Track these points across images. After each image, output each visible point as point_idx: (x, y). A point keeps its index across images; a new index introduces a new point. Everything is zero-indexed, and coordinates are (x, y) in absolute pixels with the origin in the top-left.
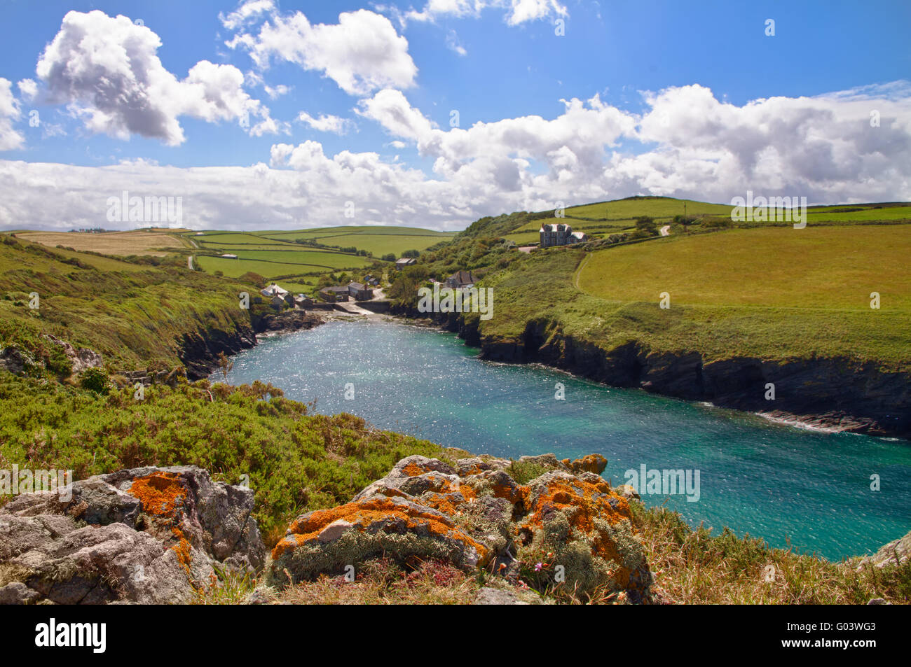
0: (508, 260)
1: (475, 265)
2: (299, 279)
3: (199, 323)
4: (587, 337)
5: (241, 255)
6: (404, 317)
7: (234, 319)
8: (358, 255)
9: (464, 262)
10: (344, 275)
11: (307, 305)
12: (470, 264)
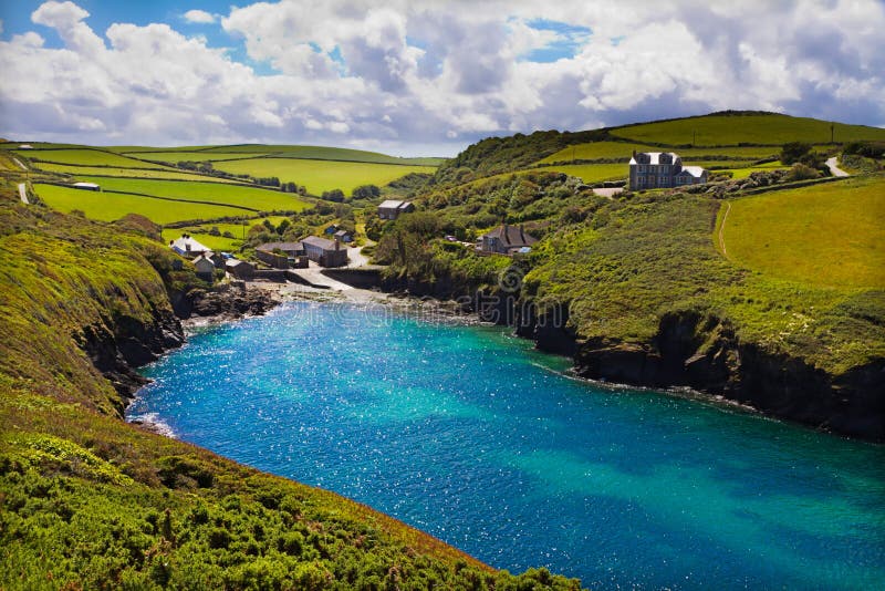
0: (582, 210)
1: (521, 215)
2: (210, 227)
3: (99, 305)
4: (788, 349)
5: (105, 184)
6: (405, 295)
7: (148, 297)
8: (283, 190)
9: (500, 209)
10: (285, 224)
11: (245, 272)
12: (511, 213)
